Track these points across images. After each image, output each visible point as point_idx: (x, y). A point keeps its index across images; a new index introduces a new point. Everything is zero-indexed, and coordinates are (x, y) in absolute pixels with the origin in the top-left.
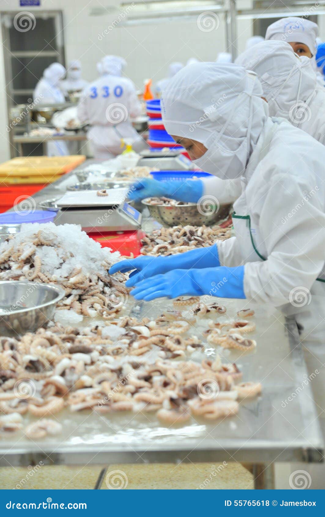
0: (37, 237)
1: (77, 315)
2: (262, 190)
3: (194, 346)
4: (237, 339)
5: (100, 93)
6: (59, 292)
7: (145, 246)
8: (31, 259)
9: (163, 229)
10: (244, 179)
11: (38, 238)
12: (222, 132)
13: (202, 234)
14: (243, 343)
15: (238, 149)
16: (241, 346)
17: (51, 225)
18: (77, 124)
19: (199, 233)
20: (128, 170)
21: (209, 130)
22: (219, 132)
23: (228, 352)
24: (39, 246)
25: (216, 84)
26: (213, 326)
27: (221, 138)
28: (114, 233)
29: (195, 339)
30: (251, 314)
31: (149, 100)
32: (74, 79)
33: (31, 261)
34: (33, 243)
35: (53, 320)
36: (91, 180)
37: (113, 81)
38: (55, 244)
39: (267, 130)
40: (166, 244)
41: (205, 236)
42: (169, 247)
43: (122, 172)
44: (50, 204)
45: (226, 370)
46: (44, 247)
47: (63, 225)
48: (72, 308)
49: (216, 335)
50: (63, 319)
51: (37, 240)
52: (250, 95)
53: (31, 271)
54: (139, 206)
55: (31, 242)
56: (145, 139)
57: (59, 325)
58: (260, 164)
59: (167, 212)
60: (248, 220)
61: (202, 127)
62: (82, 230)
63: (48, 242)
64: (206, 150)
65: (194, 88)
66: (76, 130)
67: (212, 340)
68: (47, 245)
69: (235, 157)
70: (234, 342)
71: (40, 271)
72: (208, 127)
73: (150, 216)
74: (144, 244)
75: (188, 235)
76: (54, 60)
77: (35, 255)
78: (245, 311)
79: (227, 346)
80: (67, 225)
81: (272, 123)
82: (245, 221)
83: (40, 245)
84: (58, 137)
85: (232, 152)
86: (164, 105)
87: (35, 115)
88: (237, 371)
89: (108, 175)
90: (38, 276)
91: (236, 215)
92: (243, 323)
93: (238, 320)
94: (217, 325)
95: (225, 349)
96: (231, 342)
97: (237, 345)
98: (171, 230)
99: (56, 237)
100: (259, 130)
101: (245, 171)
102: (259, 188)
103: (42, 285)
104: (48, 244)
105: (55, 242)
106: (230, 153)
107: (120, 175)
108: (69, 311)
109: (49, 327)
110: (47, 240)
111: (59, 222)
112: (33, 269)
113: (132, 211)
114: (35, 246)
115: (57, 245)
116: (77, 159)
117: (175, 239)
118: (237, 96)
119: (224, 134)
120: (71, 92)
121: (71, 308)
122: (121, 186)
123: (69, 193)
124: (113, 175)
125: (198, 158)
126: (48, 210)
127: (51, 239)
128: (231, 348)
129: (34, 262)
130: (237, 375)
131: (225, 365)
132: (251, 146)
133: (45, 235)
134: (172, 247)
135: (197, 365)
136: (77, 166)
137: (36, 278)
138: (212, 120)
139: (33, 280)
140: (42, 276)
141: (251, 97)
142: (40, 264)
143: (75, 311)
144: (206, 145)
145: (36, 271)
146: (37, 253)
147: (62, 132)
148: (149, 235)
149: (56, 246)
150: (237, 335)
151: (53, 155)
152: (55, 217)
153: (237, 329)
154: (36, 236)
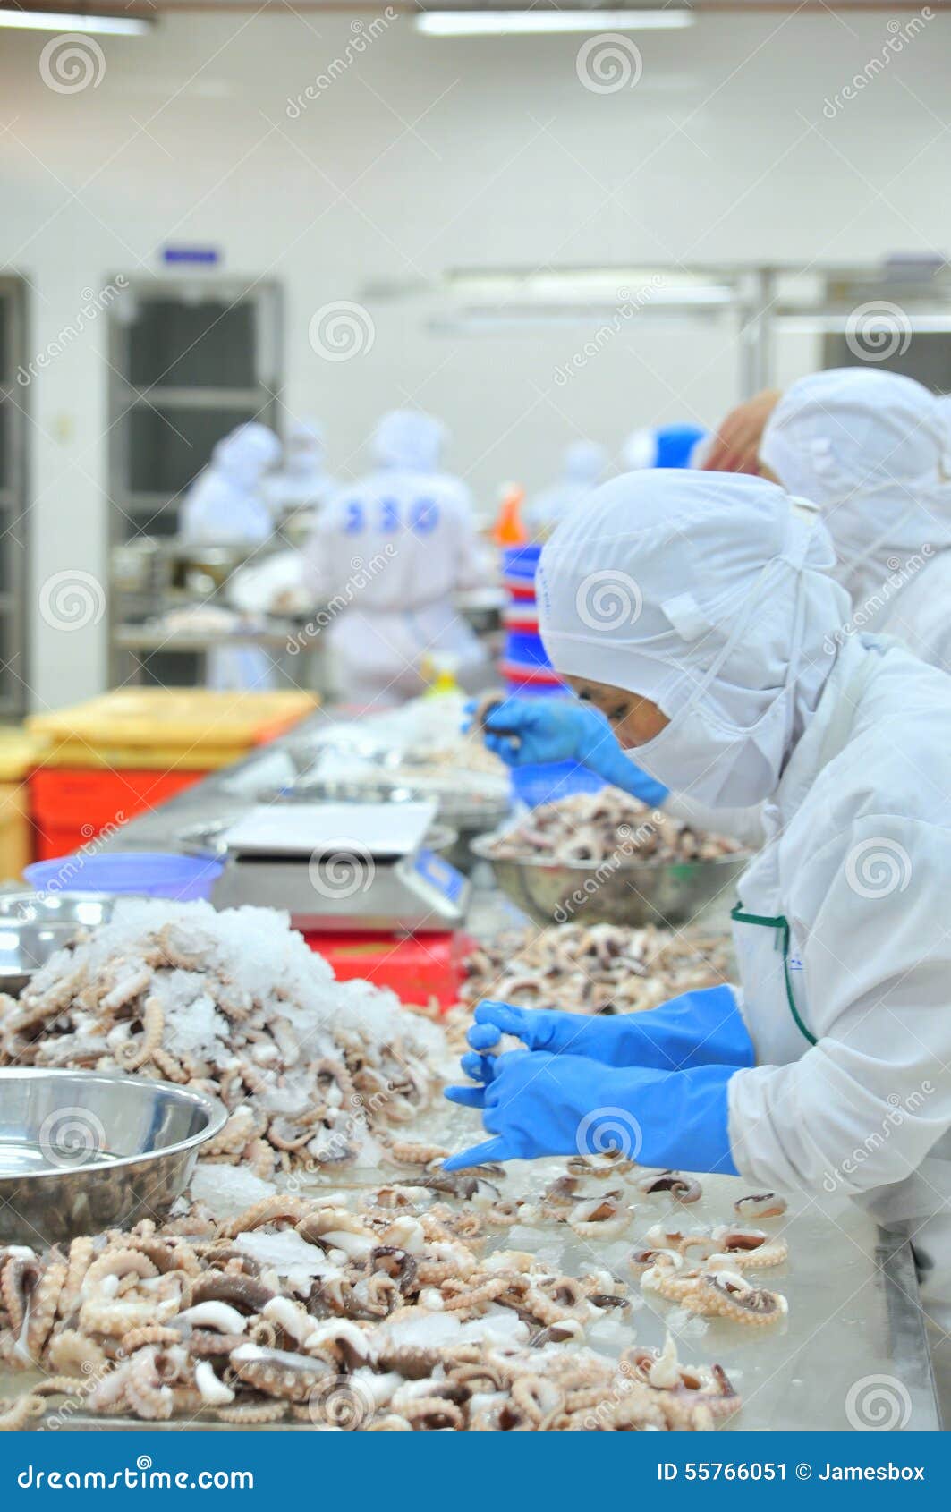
0: (157, 943)
1: (259, 1182)
2: (826, 851)
3: (599, 1301)
4: (731, 1289)
5: (372, 516)
6: (211, 1114)
7: (475, 979)
8: (134, 1007)
9: (530, 930)
10: (775, 811)
11: (162, 947)
12: (714, 670)
13: (645, 951)
14: (748, 1302)
15: (759, 723)
16: (740, 1311)
17: (200, 909)
18: (302, 601)
19: (635, 950)
20: (439, 746)
21: (678, 664)
22: (705, 671)
23: (701, 1327)
24: (161, 971)
25: (700, 532)
26: (663, 1241)
27: (711, 688)
28: (385, 937)
29: (604, 1280)
30: (778, 1210)
31: (511, 547)
32: (301, 473)
33: (136, 1013)
34: (143, 960)
35: (186, 1194)
36: (328, 772)
37: (411, 487)
38: (208, 968)
39: (847, 669)
40: (536, 977)
41: (652, 958)
42: (545, 985)
43: (422, 751)
44: (205, 838)
45: (692, 1385)
46: (178, 974)
47: (237, 908)
48: (248, 1159)
49: (670, 1270)
50: (219, 1191)
51: (156, 951)
52: (799, 568)
53: (134, 1041)
54: (462, 859)
55: (140, 957)
56: (495, 655)
57: (202, 1212)
58: (825, 772)
59: (545, 880)
60: (782, 931)
61: (656, 655)
62: (292, 929)
63: (188, 961)
64: (665, 721)
65: (636, 542)
66: (299, 621)
67: (656, 1284)
68: (186, 969)
69: (751, 743)
70: (720, 1297)
71: (161, 1044)
72: (676, 656)
73: (496, 887)
74: (471, 973)
75: (603, 952)
76: (245, 417)
77: (148, 996)
78: (758, 1199)
79: (701, 1308)
80: (248, 912)
81: (861, 652)
82: (769, 935)
83: (164, 966)
84: (243, 636)
85: (741, 729)
86: (546, 587)
87: (181, 572)
88: (727, 1390)
89: (379, 758)
90: (151, 1061)
91: (742, 911)
92: (754, 1239)
93: (738, 1227)
94: (675, 1238)
95: (690, 1317)
96: (711, 1298)
97: (730, 1305)
98: (551, 936)
99: (212, 946)
100: (821, 670)
101: (777, 786)
102: (818, 846)
103: (163, 1087)
104: (188, 964)
105: (209, 961)
106: (737, 731)
107: (414, 762)
108: (236, 1169)
109: (174, 1218)
110: (186, 955)
111: (224, 898)
112: (139, 1036)
113: (442, 873)
114: (151, 970)
115: (215, 970)
116: (294, 702)
117: (563, 963)
118: (762, 567)
119: (718, 676)
120: (290, 510)
121: (244, 1161)
122: (417, 796)
123: (264, 811)
124: (394, 760)
125: (640, 745)
126: (199, 856)
127: (197, 951)
128: (711, 1315)
129: (143, 1015)
130: (725, 1403)
131: (690, 1370)
132: (798, 715)
133: (182, 940)
134: (555, 986)
135: (607, 1363)
136: (294, 725)
137: (146, 1063)
138: (686, 637)
139: (135, 1070)
140: (165, 1060)
141: (800, 574)
142: (161, 1024)
143: (252, 1170)
144: (664, 707)
145: (148, 1044)
146: (154, 989)
147: (258, 623)
148: (487, 944)
149: (211, 973)
150: (729, 1275)
151: (229, 687)
152: (217, 881)
153: (732, 1256)
154: (156, 939)
